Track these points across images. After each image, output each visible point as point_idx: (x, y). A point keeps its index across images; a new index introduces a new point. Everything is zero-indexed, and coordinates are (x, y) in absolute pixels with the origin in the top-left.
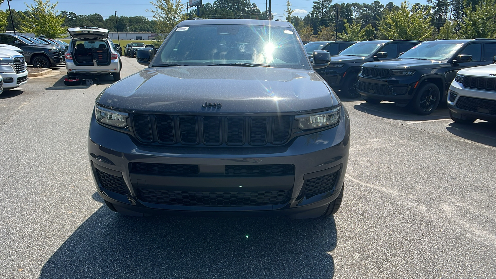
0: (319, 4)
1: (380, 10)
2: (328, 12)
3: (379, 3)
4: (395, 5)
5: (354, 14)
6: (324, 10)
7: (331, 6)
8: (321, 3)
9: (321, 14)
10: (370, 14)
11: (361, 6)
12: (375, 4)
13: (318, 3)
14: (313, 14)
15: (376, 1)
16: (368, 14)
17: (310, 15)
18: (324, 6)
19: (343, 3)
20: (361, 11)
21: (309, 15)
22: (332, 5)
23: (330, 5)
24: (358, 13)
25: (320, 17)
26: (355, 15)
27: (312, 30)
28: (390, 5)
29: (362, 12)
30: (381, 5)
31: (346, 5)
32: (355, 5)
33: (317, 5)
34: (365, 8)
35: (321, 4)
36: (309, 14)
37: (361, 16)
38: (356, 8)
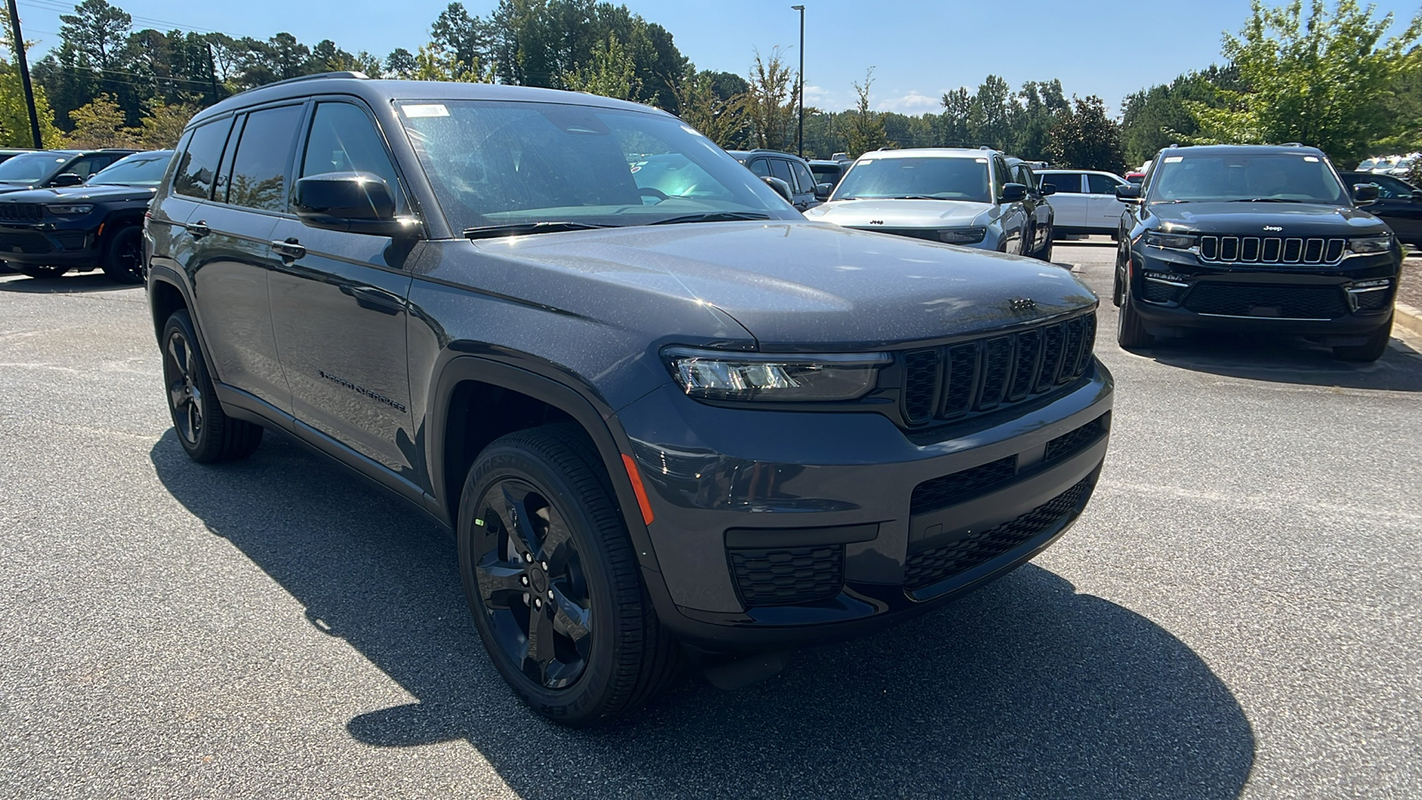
0: (84, 26)
1: (300, 61)
2: (124, 55)
3: (293, 40)
4: (340, 51)
5: (218, 66)
6: (107, 48)
7: (132, 34)
8: (90, 21)
9: (98, 59)
10: (270, 70)
11: (237, 45)
12: (281, 42)
13: (81, 21)
14: (66, 55)
15: (283, 34)
16: (264, 70)
17: (56, 58)
18: (103, 33)
19: (176, 30)
20: (242, 59)
21: (52, 59)
22: (134, 33)
23: (130, 31)
24: (232, 63)
25: (98, 70)
26: (225, 71)
27: (117, 110)
28: (327, 47)
29: (246, 63)
30: (301, 45)
31: (185, 36)
32: (218, 38)
33: (78, 28)
34: (251, 52)
35: (93, 27)
36: (51, 54)
37: (243, 73)
38: (224, 48)
